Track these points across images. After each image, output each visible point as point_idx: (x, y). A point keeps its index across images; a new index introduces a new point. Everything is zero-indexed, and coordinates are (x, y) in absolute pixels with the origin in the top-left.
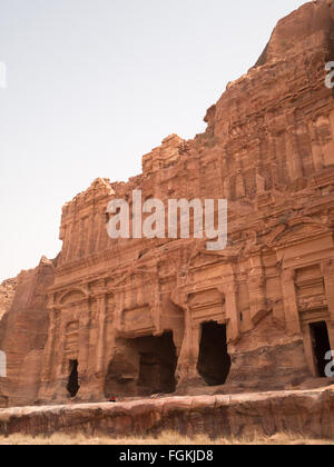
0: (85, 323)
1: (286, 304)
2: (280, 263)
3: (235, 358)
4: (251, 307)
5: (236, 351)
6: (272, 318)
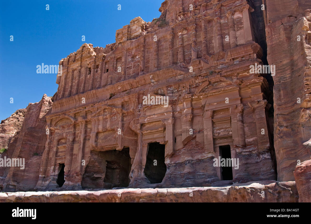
0: (71, 140)
1: (205, 133)
2: (203, 107)
3: (169, 167)
4: (183, 134)
5: (171, 162)
6: (196, 142)
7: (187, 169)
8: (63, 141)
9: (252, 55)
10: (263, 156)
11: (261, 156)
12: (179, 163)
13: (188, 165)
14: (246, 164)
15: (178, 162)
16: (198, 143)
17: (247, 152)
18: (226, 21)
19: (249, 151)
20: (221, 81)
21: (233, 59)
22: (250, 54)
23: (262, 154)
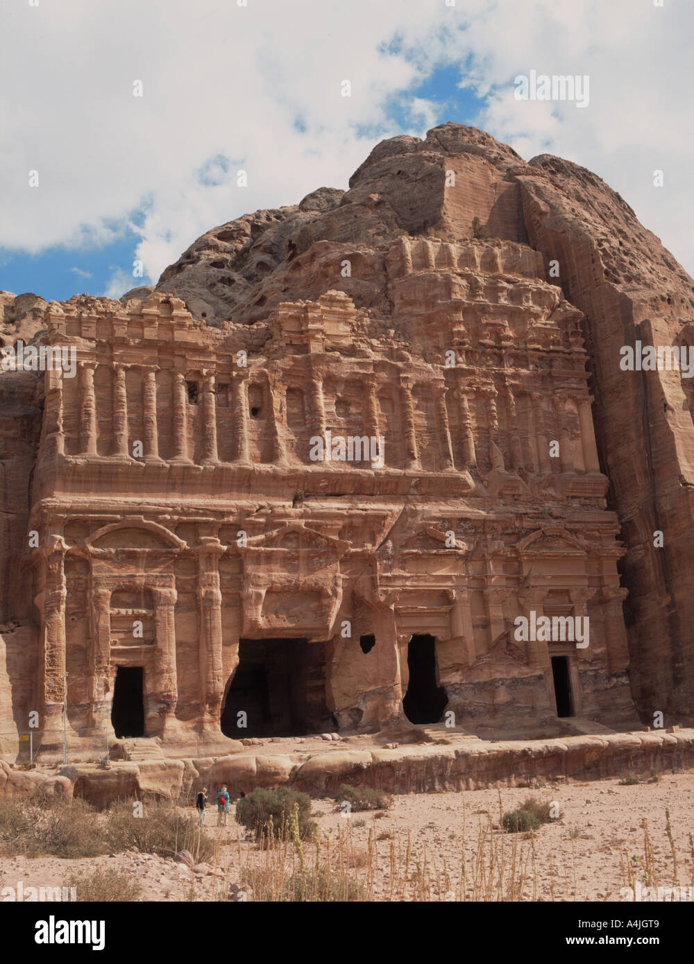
2: (526, 578)
3: (456, 689)
4: (493, 627)
5: (462, 680)
6: (508, 643)
7: (502, 696)
8: (125, 598)
9: (600, 500)
10: (619, 679)
11: (614, 680)
12: (478, 683)
13: (503, 688)
14: (595, 691)
15: (477, 681)
16: (513, 647)
17: (591, 670)
18: (551, 410)
19: (595, 670)
20: (560, 536)
21: (573, 497)
22: (599, 498)
23: (617, 676)
